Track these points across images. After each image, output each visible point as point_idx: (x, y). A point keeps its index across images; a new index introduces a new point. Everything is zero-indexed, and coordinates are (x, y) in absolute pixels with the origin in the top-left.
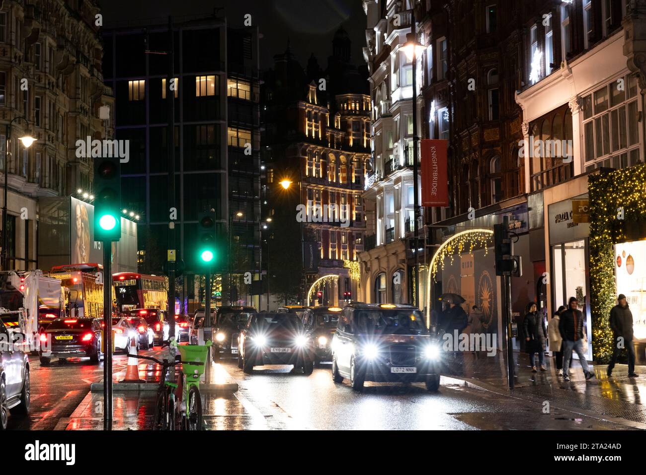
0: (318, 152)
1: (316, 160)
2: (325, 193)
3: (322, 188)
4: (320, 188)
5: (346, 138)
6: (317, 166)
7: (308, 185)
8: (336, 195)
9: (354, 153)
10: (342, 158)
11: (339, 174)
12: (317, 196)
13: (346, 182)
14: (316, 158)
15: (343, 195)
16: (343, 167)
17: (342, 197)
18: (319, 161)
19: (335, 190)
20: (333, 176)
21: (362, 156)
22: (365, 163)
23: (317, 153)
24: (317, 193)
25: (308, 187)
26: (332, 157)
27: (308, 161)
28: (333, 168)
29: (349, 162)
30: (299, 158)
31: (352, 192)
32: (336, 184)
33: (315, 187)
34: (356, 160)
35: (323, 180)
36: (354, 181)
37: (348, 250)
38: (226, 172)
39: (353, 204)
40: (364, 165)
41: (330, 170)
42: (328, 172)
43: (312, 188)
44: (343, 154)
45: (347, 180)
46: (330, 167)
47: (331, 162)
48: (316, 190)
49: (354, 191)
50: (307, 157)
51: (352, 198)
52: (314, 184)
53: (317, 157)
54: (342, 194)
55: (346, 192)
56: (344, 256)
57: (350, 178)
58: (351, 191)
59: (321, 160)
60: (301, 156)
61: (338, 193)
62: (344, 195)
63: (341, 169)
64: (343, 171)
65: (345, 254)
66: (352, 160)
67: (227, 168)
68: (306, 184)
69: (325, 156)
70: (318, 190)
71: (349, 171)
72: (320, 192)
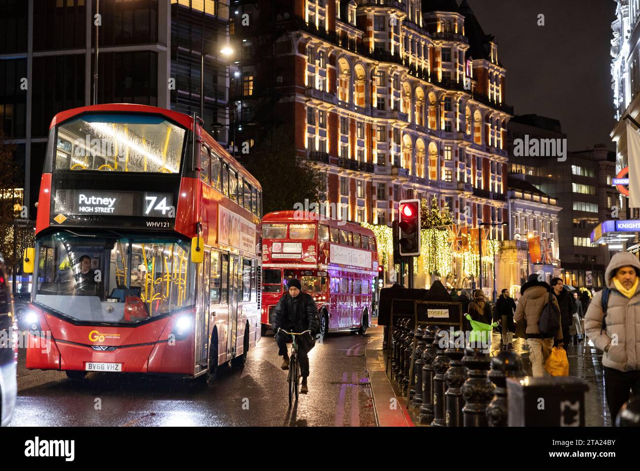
0: (323, 53)
1: (320, 63)
2: (334, 117)
3: (328, 107)
4: (326, 108)
5: (365, 40)
6: (322, 74)
7: (306, 101)
8: (349, 122)
9: (376, 62)
10: (359, 69)
11: (354, 93)
12: (321, 122)
13: (363, 106)
14: (319, 60)
15: (359, 125)
16: (359, 83)
17: (358, 127)
18: (325, 67)
19: (348, 114)
20: (345, 94)
21: (387, 68)
22: (392, 79)
23: (321, 55)
24: (322, 116)
25: (308, 104)
26: (343, 64)
27: (307, 64)
28: (346, 82)
29: (369, 77)
30: (295, 56)
31: (372, 121)
32: (350, 106)
33: (318, 105)
34: (379, 74)
35: (331, 96)
36: (375, 105)
37: (365, 208)
38: (168, 50)
39: (374, 139)
40: (390, 81)
41: (341, 86)
42: (338, 87)
43: (313, 106)
44: (360, 62)
45: (366, 101)
46: (341, 81)
47: (343, 73)
48: (320, 111)
49: (376, 120)
50: (306, 57)
51: (372, 130)
52: (317, 99)
53: (321, 59)
54: (358, 122)
55: (364, 119)
56: (360, 217)
57: (369, 100)
58: (371, 119)
59: (328, 66)
60: (297, 54)
61: (353, 121)
62: (361, 125)
63: (357, 86)
64: (360, 89)
65: (361, 214)
66: (372, 74)
67: (169, 43)
68: (305, 99)
69: (333, 60)
70: (322, 111)
71: (369, 88)
72: (326, 114)
